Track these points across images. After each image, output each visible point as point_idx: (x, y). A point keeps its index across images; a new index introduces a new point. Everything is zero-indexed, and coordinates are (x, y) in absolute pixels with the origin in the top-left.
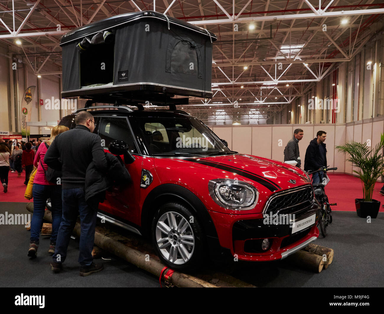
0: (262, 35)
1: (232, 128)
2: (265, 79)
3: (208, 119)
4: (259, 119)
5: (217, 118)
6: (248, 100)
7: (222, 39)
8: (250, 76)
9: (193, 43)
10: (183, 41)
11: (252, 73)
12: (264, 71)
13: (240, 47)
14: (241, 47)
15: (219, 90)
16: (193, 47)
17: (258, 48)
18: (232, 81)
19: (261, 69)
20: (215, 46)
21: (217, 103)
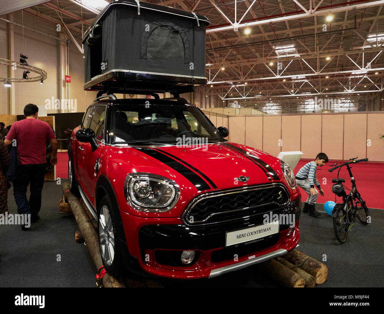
0: (346, 26)
1: (322, 116)
2: (353, 68)
3: (297, 108)
4: (349, 107)
5: (305, 108)
6: (337, 90)
7: (304, 34)
8: (337, 66)
9: (176, 27)
10: (162, 26)
11: (339, 63)
12: (351, 61)
13: (323, 39)
14: (325, 39)
15: (306, 81)
16: (176, 32)
17: (343, 39)
18: (317, 72)
19: (348, 60)
20: (298, 41)
21: (305, 94)
